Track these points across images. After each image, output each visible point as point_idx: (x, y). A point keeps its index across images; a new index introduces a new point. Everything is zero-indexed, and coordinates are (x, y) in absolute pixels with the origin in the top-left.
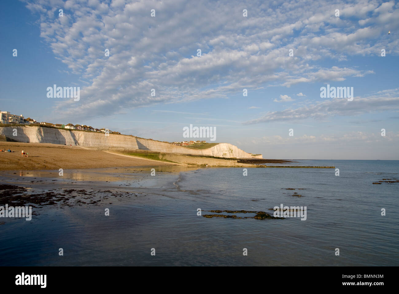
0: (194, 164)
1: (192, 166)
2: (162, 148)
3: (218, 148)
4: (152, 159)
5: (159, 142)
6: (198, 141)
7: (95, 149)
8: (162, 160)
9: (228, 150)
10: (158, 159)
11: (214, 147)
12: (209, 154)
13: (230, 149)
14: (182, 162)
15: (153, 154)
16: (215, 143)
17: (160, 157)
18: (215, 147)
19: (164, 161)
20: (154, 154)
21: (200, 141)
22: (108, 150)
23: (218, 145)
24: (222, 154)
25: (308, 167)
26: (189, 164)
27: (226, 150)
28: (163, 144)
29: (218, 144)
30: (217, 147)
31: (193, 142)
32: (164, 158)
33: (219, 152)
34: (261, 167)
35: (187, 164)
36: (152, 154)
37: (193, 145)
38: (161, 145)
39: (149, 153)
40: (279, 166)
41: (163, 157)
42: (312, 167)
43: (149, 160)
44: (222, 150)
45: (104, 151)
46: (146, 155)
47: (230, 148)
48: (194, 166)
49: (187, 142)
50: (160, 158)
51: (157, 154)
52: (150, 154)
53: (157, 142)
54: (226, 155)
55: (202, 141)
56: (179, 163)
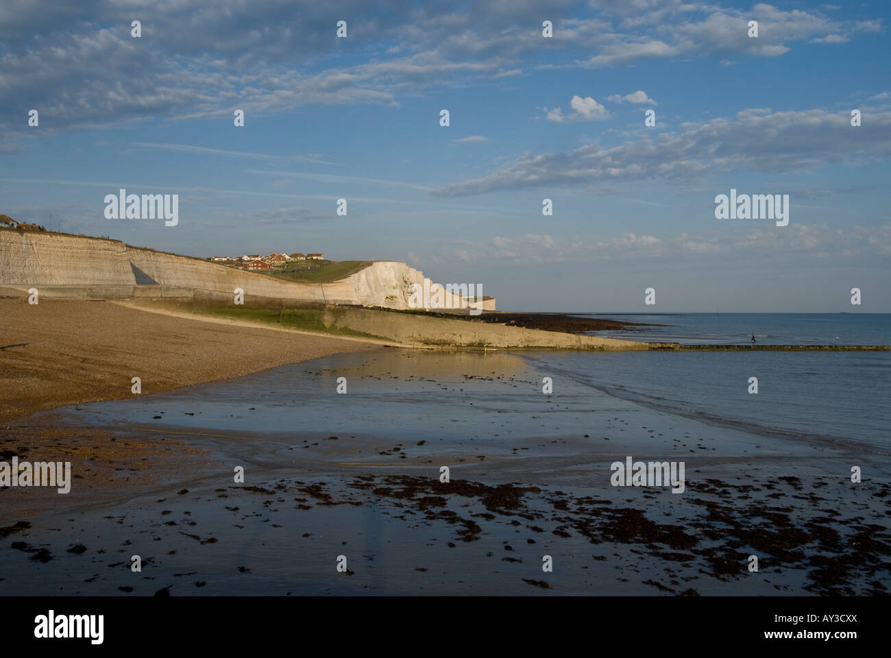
0: (444, 343)
1: (440, 347)
2: (203, 281)
3: (372, 278)
4: (299, 326)
5: (190, 262)
6: (295, 256)
7: (82, 296)
8: (332, 330)
9: (399, 283)
10: (320, 327)
11: (360, 276)
12: (346, 299)
13: (406, 282)
14: (403, 336)
15: (300, 312)
16: (361, 262)
17: (328, 320)
18: (363, 274)
19: (340, 335)
20: (304, 311)
21: (302, 256)
22: (132, 297)
23: (369, 269)
24: (383, 296)
25: (807, 348)
26: (426, 342)
27: (394, 284)
28: (202, 266)
29: (370, 264)
30: (367, 274)
31: (279, 258)
32: (340, 325)
33: (375, 293)
34: (662, 348)
35: (421, 341)
36: (296, 310)
37: (282, 266)
38: (198, 272)
39: (288, 307)
40: (718, 347)
41: (336, 321)
42: (820, 347)
43: (287, 331)
44: (382, 284)
45: (114, 302)
46: (277, 313)
47: (406, 279)
48: (446, 348)
49: (257, 256)
50: (327, 325)
51: (314, 311)
52: (288, 311)
53: (185, 260)
54: (395, 299)
55: (309, 255)
56: (394, 338)
